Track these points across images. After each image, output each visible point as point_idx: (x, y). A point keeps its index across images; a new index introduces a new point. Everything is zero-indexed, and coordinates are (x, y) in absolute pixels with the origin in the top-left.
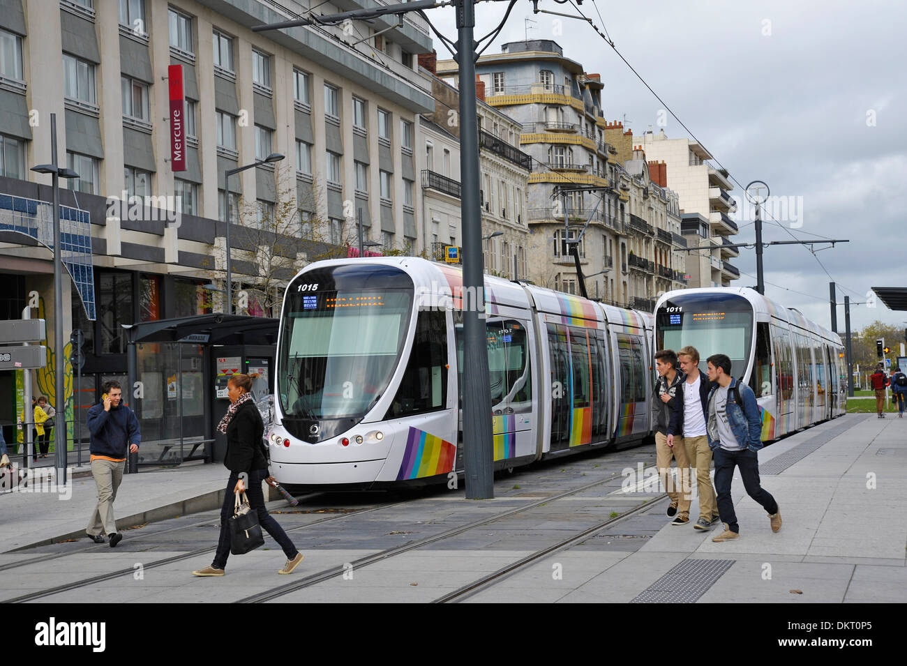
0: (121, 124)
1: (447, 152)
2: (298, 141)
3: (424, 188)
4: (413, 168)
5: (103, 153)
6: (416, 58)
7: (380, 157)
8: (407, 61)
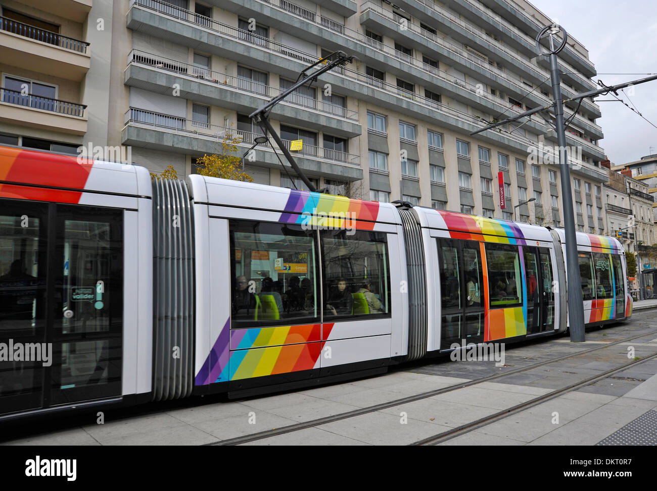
0: (481, 194)
1: (616, 196)
2: (552, 196)
3: (606, 210)
4: (601, 203)
5: (474, 204)
6: (600, 163)
7: (587, 200)
8: (596, 164)
